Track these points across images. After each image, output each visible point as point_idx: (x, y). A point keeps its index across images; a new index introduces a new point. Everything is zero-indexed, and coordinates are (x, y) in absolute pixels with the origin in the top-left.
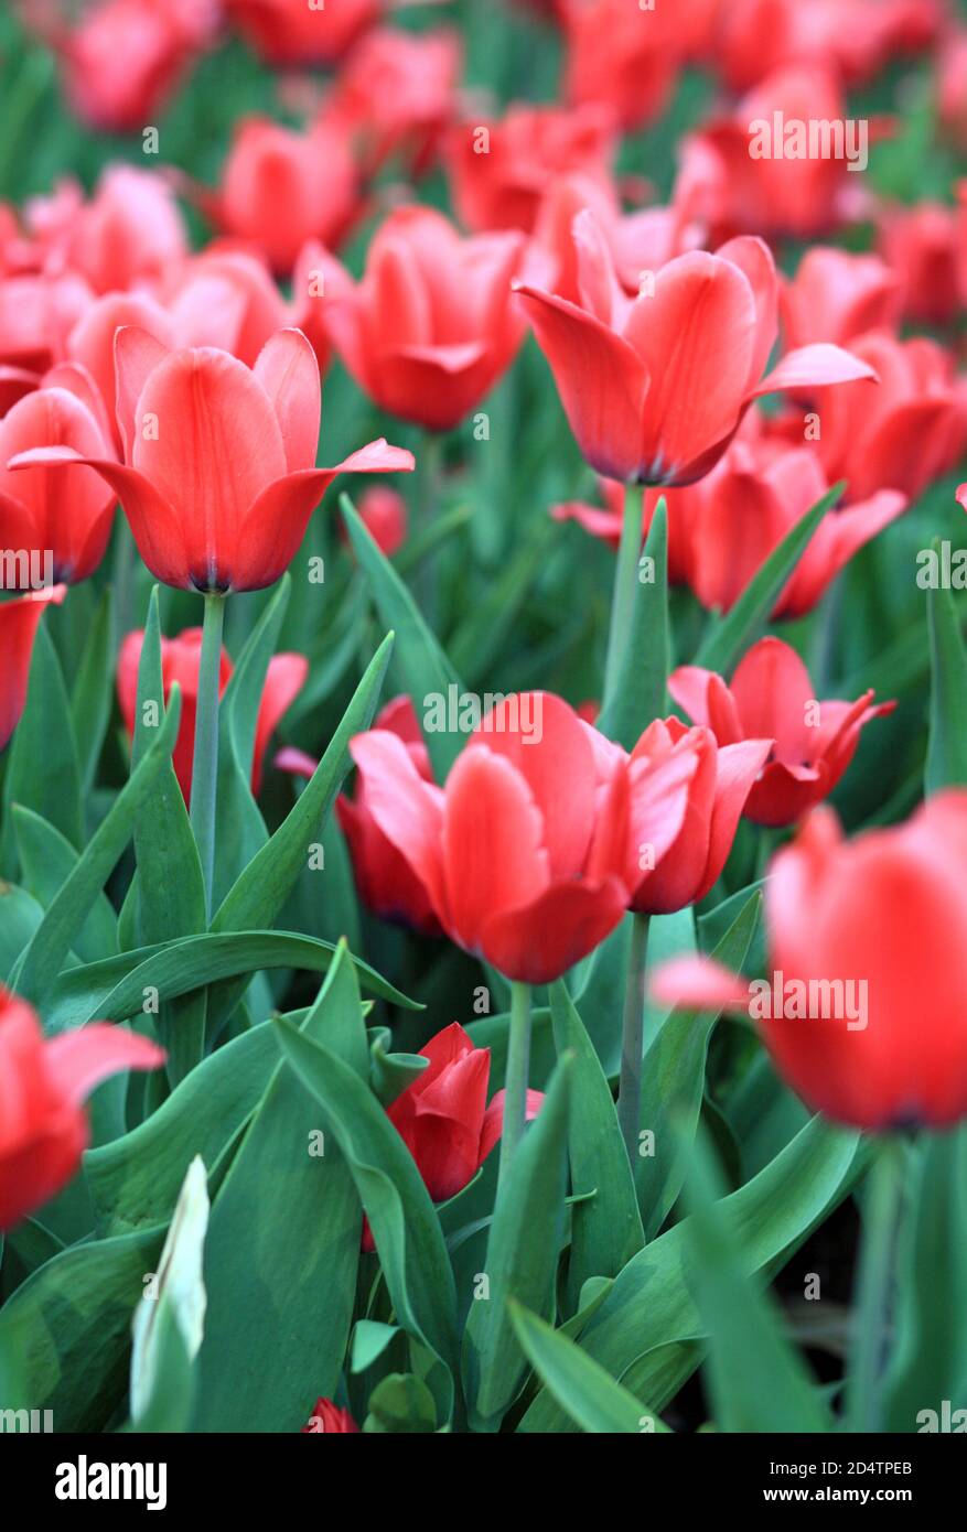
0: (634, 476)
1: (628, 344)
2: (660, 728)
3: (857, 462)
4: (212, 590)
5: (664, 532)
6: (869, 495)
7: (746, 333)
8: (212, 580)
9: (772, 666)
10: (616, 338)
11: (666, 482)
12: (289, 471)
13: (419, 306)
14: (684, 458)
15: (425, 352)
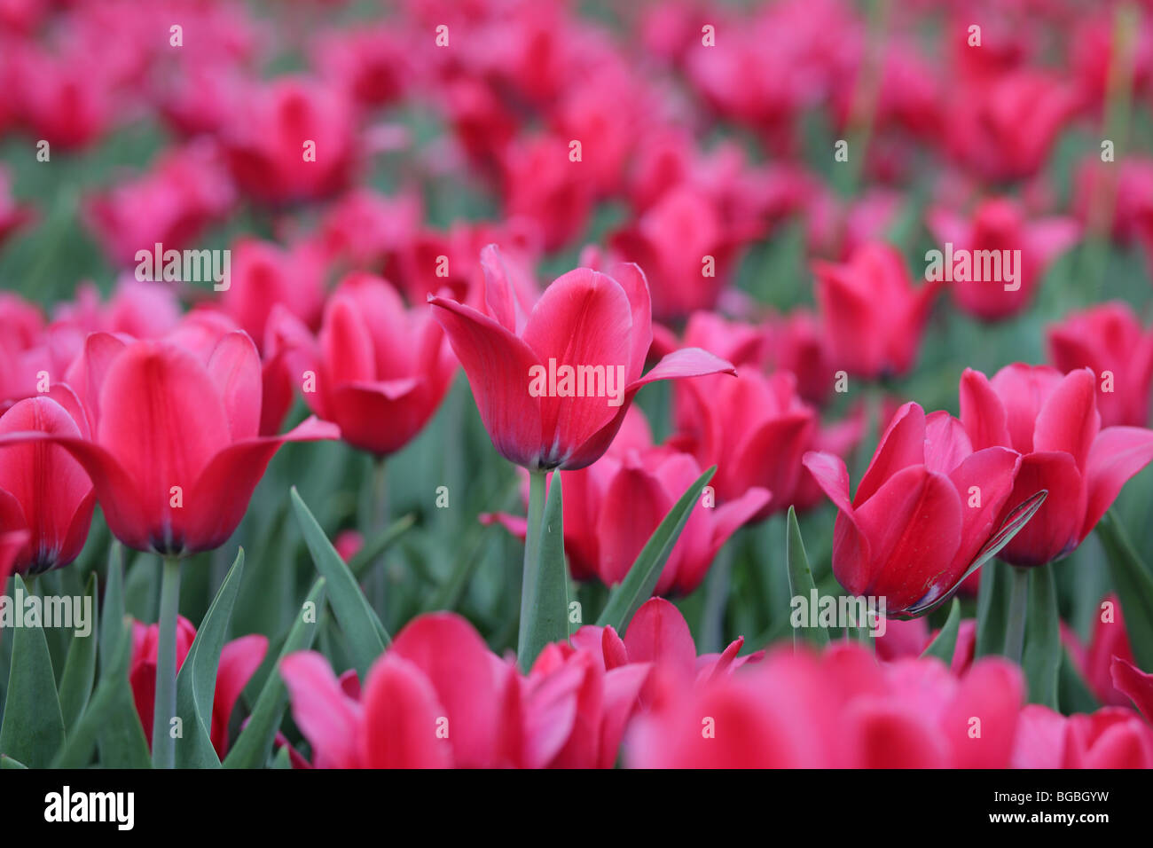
0: (535, 460)
1: (526, 345)
2: (554, 653)
3: (732, 469)
4: (169, 551)
5: (559, 499)
6: (741, 493)
7: (626, 336)
8: (168, 540)
9: (659, 622)
10: (517, 339)
11: (563, 465)
12: (233, 440)
13: (365, 351)
14: (577, 444)
15: (369, 383)
